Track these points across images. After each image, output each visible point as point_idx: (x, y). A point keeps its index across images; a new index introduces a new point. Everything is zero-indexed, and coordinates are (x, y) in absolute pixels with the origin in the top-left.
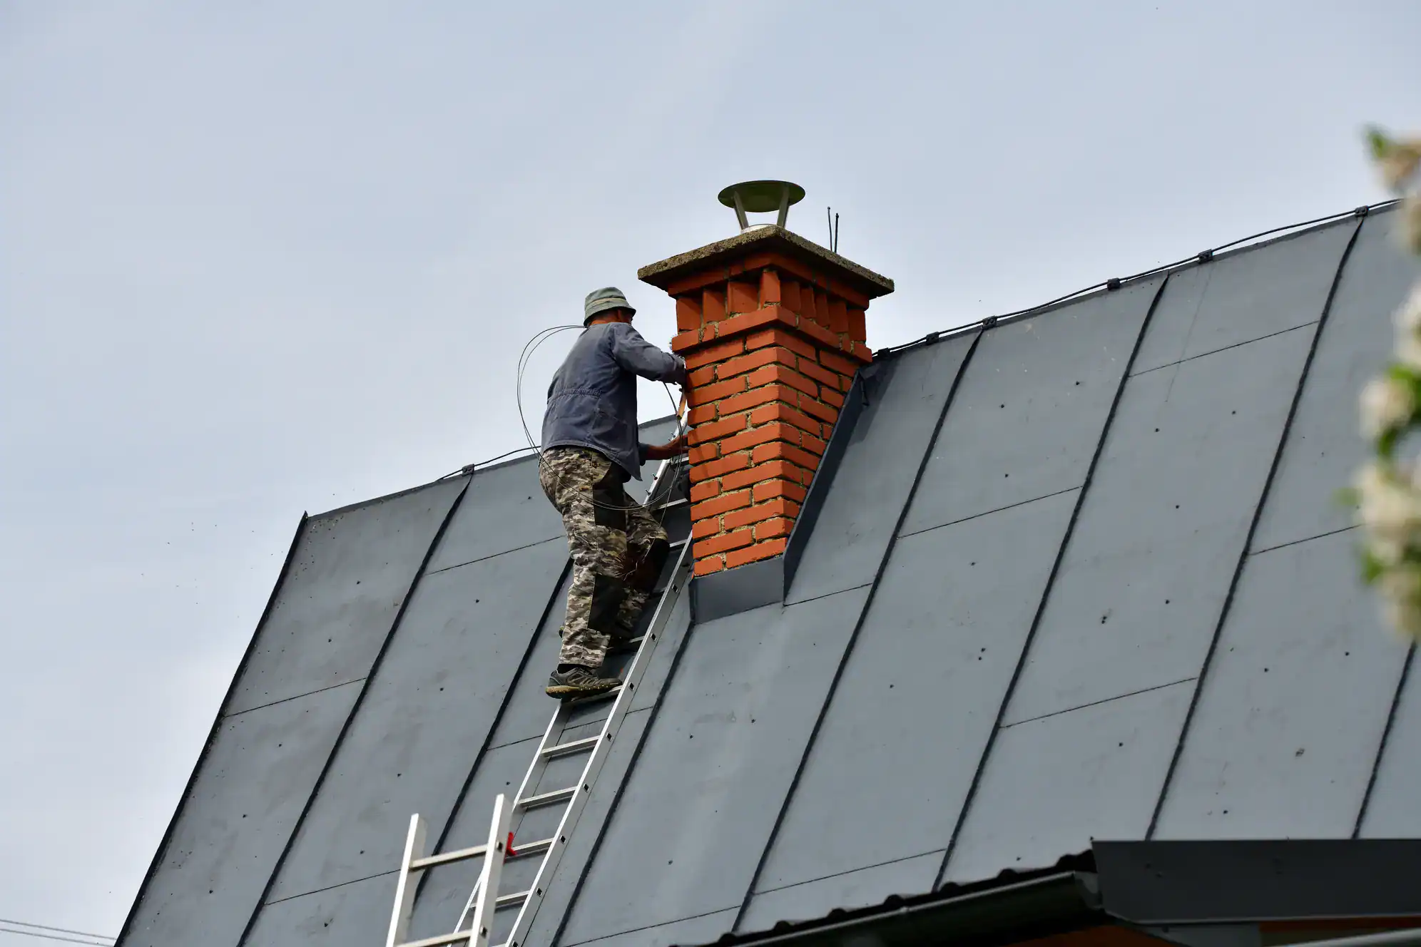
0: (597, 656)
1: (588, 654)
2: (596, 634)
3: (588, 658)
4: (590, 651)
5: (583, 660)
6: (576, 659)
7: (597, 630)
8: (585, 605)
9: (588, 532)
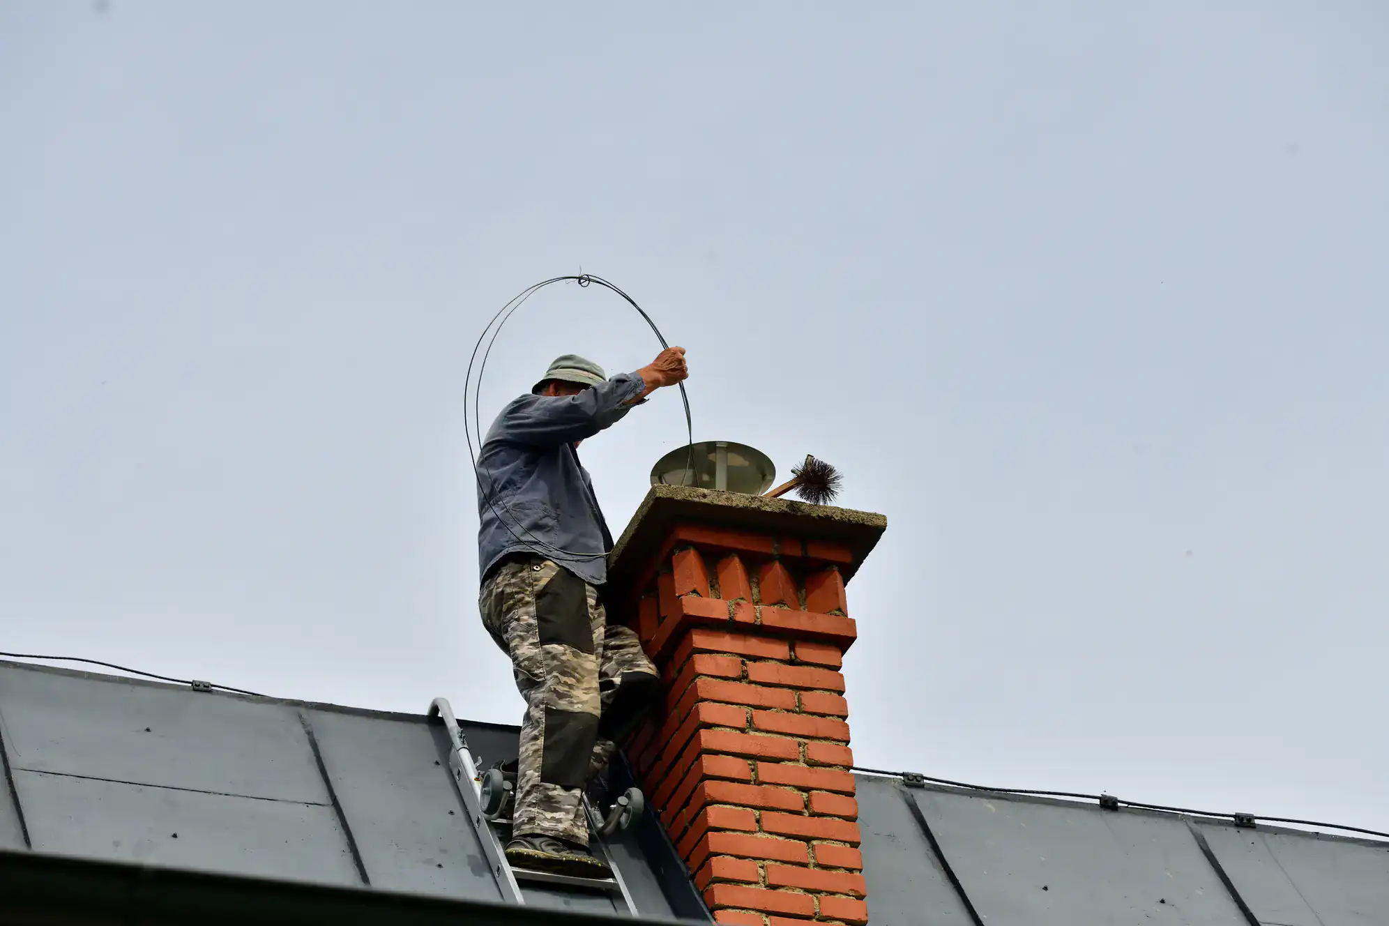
0: (559, 821)
1: (546, 819)
2: (555, 789)
3: (546, 824)
4: (549, 815)
5: (539, 827)
6: (528, 826)
7: (556, 783)
8: (536, 751)
9: (528, 659)
